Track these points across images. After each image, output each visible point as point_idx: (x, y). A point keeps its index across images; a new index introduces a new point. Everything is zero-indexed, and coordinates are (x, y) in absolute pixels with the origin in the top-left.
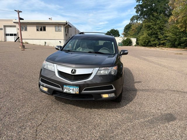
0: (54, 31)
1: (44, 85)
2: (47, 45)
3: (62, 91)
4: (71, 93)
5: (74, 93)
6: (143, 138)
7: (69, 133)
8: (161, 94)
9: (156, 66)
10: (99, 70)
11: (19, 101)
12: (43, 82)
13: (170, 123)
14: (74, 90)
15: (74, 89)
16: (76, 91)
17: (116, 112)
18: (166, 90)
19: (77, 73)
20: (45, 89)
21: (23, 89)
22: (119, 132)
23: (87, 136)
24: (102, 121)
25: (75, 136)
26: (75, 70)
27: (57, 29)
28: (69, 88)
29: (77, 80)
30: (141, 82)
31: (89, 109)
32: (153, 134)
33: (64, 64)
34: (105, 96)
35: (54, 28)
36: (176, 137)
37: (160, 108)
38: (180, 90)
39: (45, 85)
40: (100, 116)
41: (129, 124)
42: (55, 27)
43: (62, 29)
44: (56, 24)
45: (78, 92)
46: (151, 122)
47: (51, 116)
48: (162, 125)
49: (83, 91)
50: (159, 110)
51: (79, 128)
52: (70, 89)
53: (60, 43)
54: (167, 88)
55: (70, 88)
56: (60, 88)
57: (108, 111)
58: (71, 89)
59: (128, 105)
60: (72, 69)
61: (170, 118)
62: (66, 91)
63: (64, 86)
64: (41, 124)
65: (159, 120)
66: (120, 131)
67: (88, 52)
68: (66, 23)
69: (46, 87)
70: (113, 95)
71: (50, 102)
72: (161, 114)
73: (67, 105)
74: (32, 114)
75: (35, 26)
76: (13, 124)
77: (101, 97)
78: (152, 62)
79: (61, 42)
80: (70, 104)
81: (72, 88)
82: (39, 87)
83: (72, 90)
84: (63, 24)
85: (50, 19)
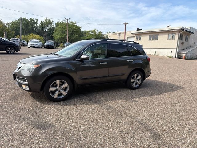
0: (167, 38)
2: (156, 54)
27: (171, 37)
35: (167, 36)
42: (168, 35)
43: (177, 36)
53: (170, 52)
68: (182, 30)
75: (148, 35)
79: (172, 51)
84: (178, 31)
85: (168, 26)
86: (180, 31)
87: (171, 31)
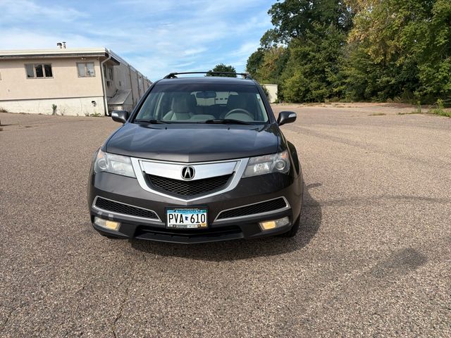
0: (76, 75)
1: (110, 216)
2: (58, 112)
3: (164, 224)
4: (188, 227)
5: (195, 226)
6: (375, 313)
7: (201, 328)
8: (375, 208)
9: (338, 144)
10: (248, 164)
11: (38, 263)
12: (105, 209)
13: (418, 270)
14: (194, 220)
15: (195, 217)
16: (200, 220)
17: (293, 261)
18: (381, 197)
19: (197, 177)
20: (112, 226)
21: (37, 230)
22: (317, 306)
23: (248, 328)
24: (268, 288)
25: (218, 333)
26: (191, 169)
27: (84, 70)
28: (181, 216)
29: (198, 193)
30: (320, 185)
31: (228, 263)
32: (393, 301)
33: (158, 157)
34: (268, 226)
35: (75, 68)
36: (441, 299)
37: (384, 240)
38: (409, 193)
39: (111, 214)
40: (258, 276)
41: (332, 284)
42: (77, 66)
43: (97, 69)
44: (80, 58)
45: (205, 224)
46: (379, 273)
47: (138, 293)
48: (403, 278)
49: (216, 220)
50: (383, 243)
51: (219, 311)
52: (184, 219)
53: (92, 105)
54: (381, 192)
55: (184, 216)
56: (156, 217)
57: (274, 261)
58: (186, 218)
59: (314, 241)
60: (183, 167)
61: (413, 259)
62: (175, 223)
63: (169, 212)
64: (120, 316)
65: (392, 267)
66: (319, 304)
67: (205, 120)
68: (107, 55)
69: (115, 220)
70: (284, 221)
71: (122, 257)
72: (393, 252)
73: (169, 259)
74: (84, 293)
75: (23, 64)
76: (43, 328)
77: (259, 229)
78: (327, 136)
79: (96, 102)
80: (174, 255)
81: (189, 216)
82: (93, 220)
83: (189, 219)
84: (97, 57)
85: (61, 44)
86: (100, 57)
87: (83, 57)
